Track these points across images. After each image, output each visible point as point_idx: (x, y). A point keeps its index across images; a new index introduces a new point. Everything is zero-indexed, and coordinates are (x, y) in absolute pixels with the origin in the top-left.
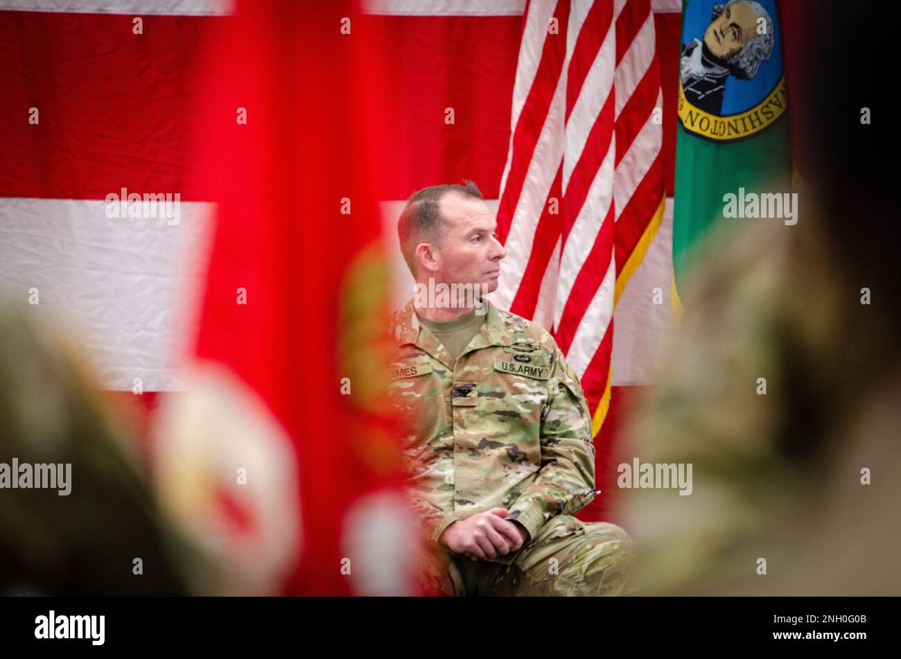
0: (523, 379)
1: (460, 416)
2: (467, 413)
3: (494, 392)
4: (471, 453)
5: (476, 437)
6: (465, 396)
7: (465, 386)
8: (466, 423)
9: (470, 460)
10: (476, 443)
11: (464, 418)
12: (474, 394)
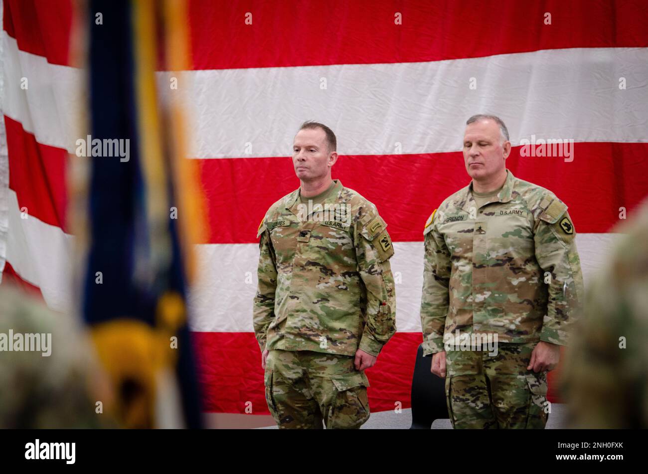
0: (335, 229)
1: (300, 247)
2: (303, 245)
3: (318, 236)
4: (301, 268)
5: (304, 260)
6: (304, 236)
7: (305, 231)
8: (302, 251)
9: (301, 273)
10: (304, 263)
11: (302, 248)
12: (308, 236)
